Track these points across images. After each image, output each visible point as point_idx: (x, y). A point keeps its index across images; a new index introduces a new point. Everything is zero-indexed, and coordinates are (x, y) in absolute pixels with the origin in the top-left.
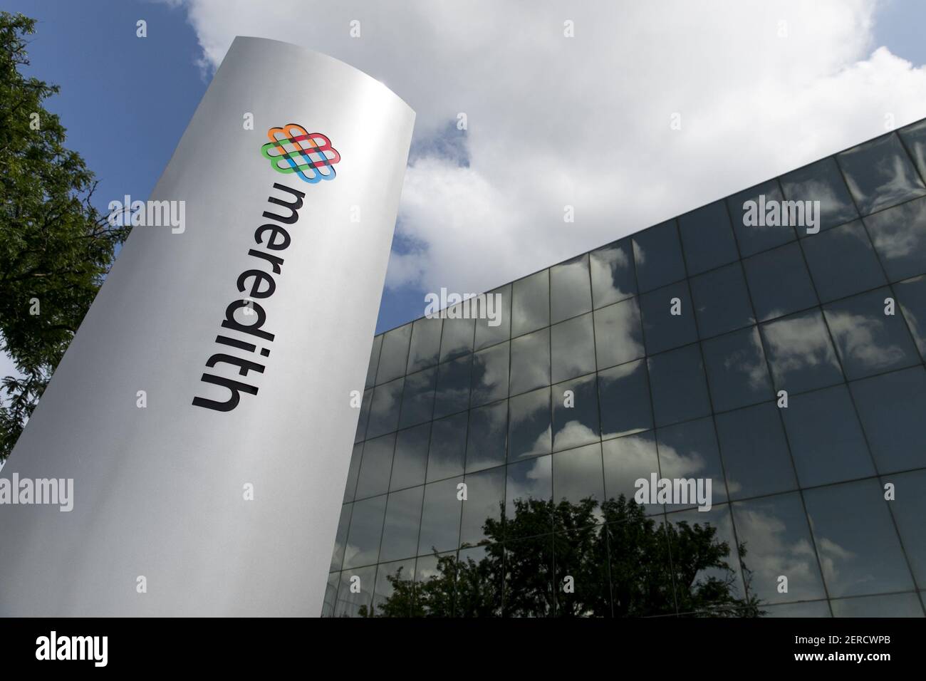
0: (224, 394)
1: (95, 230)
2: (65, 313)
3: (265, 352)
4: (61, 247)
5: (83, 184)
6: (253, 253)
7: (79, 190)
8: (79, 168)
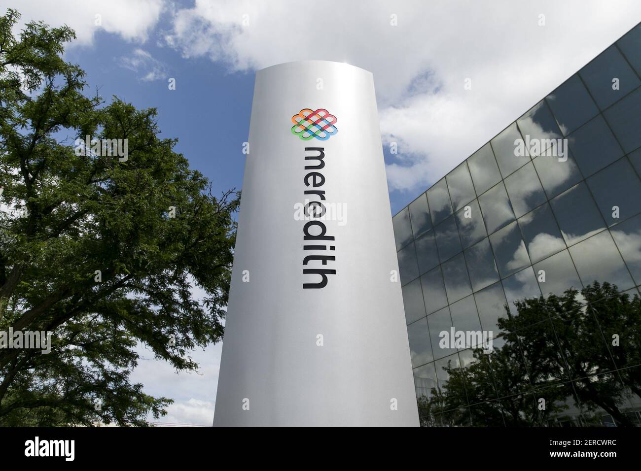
0: (317, 279)
1: (219, 209)
2: (219, 258)
3: (333, 248)
4: (206, 223)
5: (204, 186)
6: (307, 192)
7: (204, 189)
8: (200, 178)
